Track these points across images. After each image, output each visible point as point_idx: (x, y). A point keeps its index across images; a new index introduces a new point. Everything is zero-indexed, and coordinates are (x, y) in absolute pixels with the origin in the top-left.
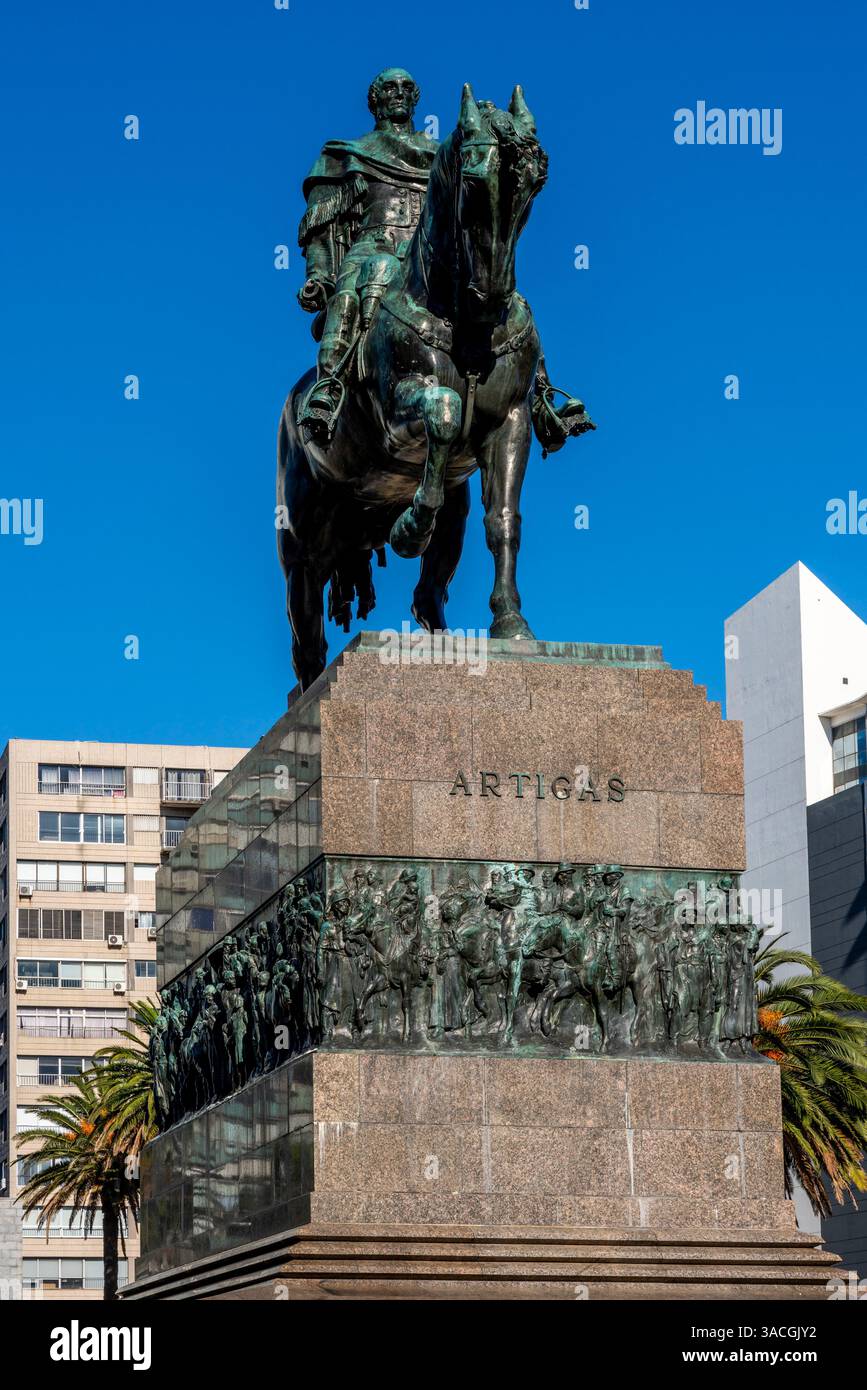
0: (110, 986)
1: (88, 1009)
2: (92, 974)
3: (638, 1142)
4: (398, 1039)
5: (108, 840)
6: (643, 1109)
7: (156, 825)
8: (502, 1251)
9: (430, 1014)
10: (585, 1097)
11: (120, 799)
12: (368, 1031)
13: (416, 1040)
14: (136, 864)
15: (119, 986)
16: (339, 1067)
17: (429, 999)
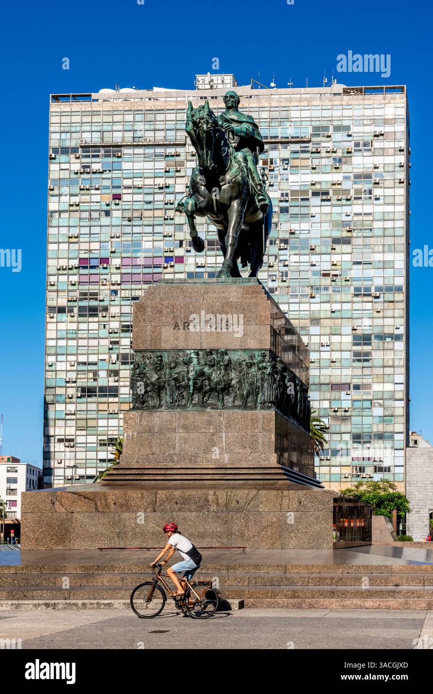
3: (227, 437)
4: (154, 407)
6: (228, 426)
9: (166, 398)
10: (209, 423)
13: (160, 406)
16: (131, 416)
17: (166, 394)
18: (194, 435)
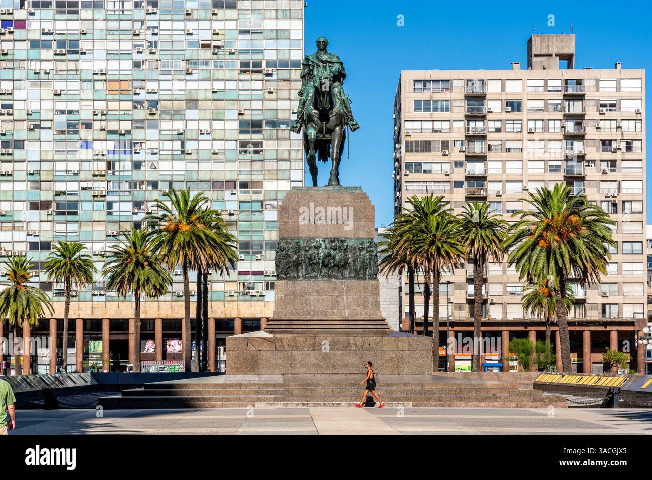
0: (444, 172)
1: (434, 181)
2: (435, 167)
3: (347, 298)
4: (294, 277)
5: (443, 111)
6: (348, 291)
8: (313, 323)
9: (302, 272)
10: (334, 289)
11: (448, 93)
12: (288, 276)
13: (299, 277)
14: (455, 121)
15: (447, 172)
16: (280, 284)
17: (302, 268)
18: (324, 297)
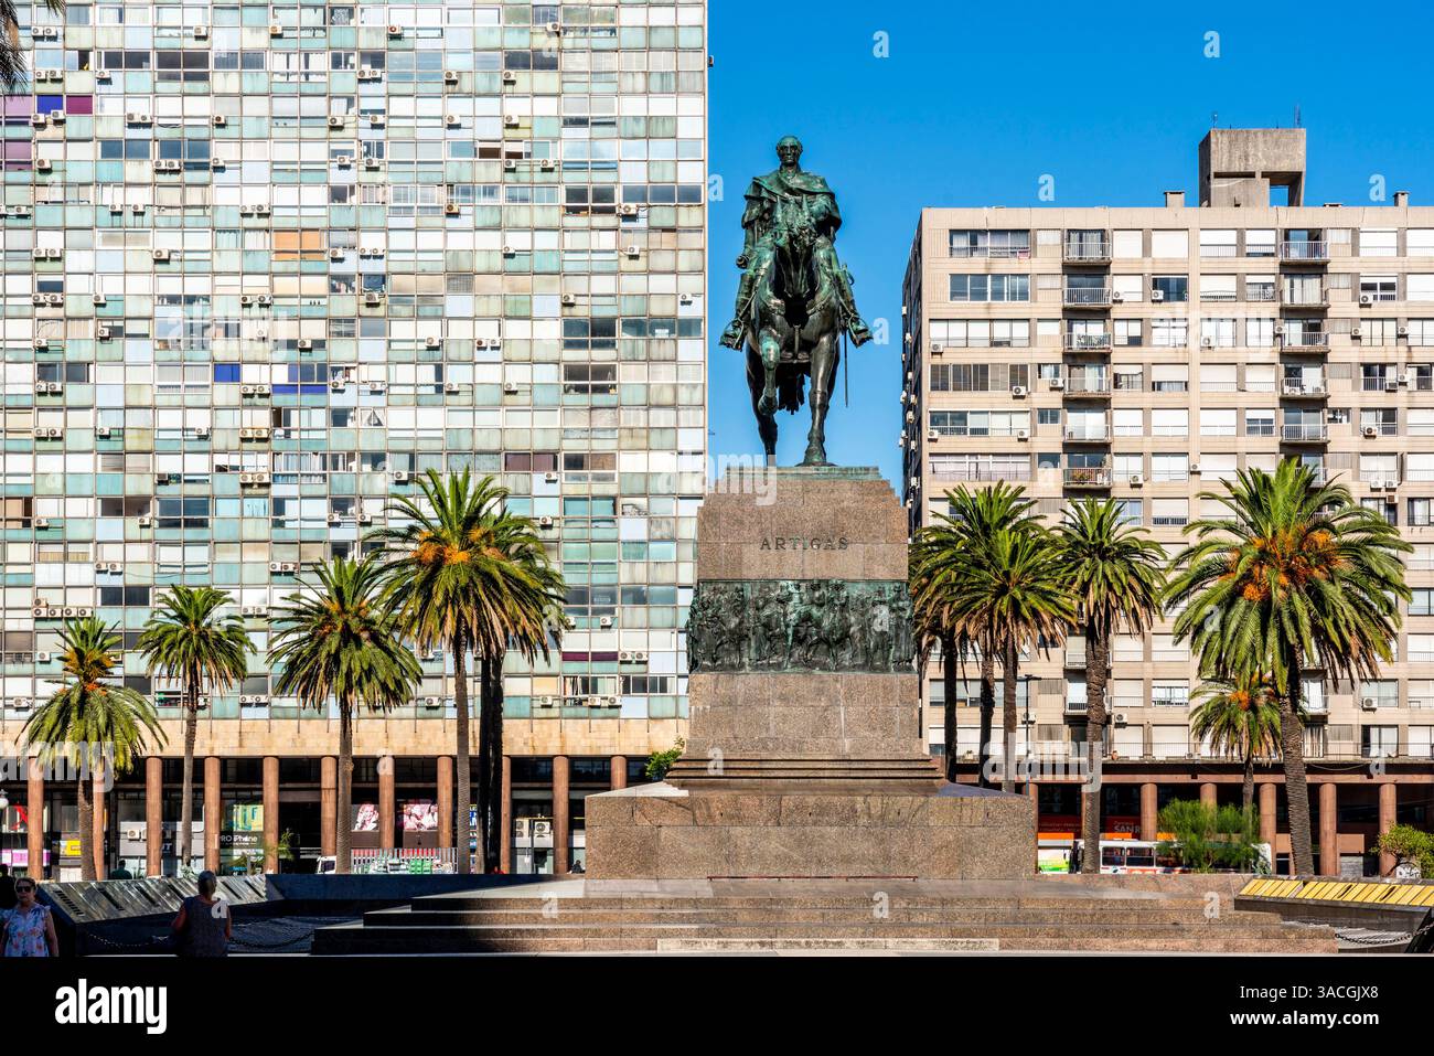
0: (1015, 433)
1: (994, 454)
2: (997, 423)
3: (846, 712)
4: (732, 666)
5: (1014, 299)
6: (849, 697)
7: (1060, 282)
8: (773, 765)
9: (749, 655)
10: (820, 692)
11: (1024, 258)
12: (719, 662)
13: (742, 666)
14: (1039, 320)
15: (1022, 433)
16: (701, 680)
17: (749, 646)
18: (796, 710)
